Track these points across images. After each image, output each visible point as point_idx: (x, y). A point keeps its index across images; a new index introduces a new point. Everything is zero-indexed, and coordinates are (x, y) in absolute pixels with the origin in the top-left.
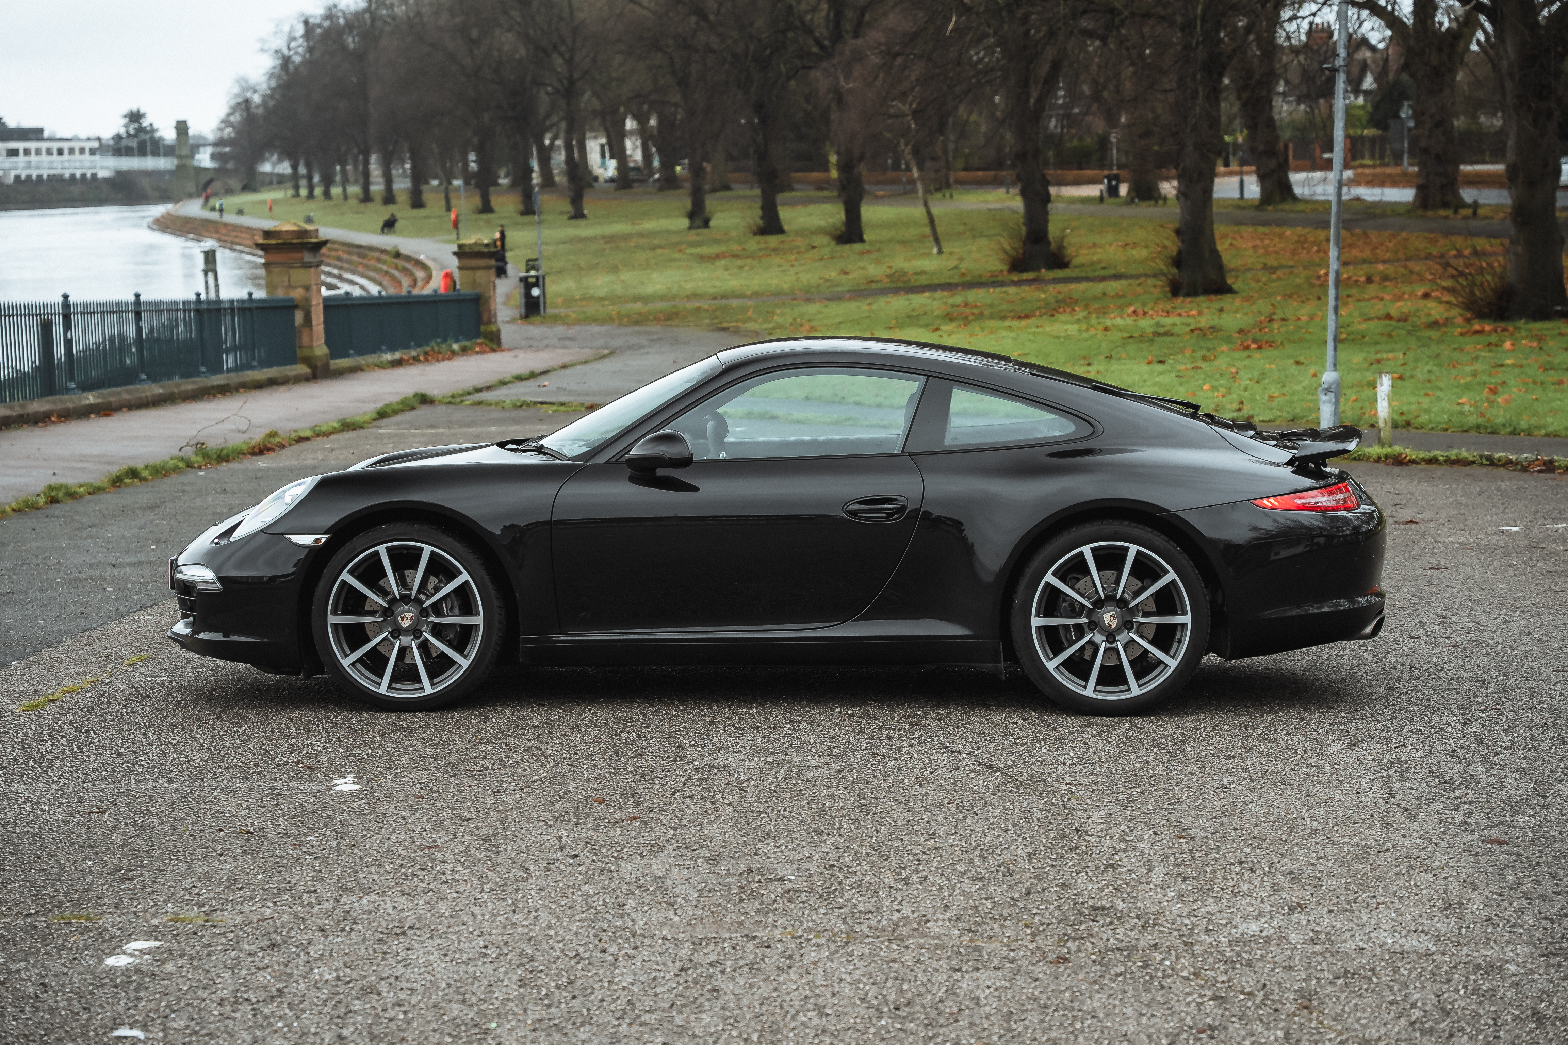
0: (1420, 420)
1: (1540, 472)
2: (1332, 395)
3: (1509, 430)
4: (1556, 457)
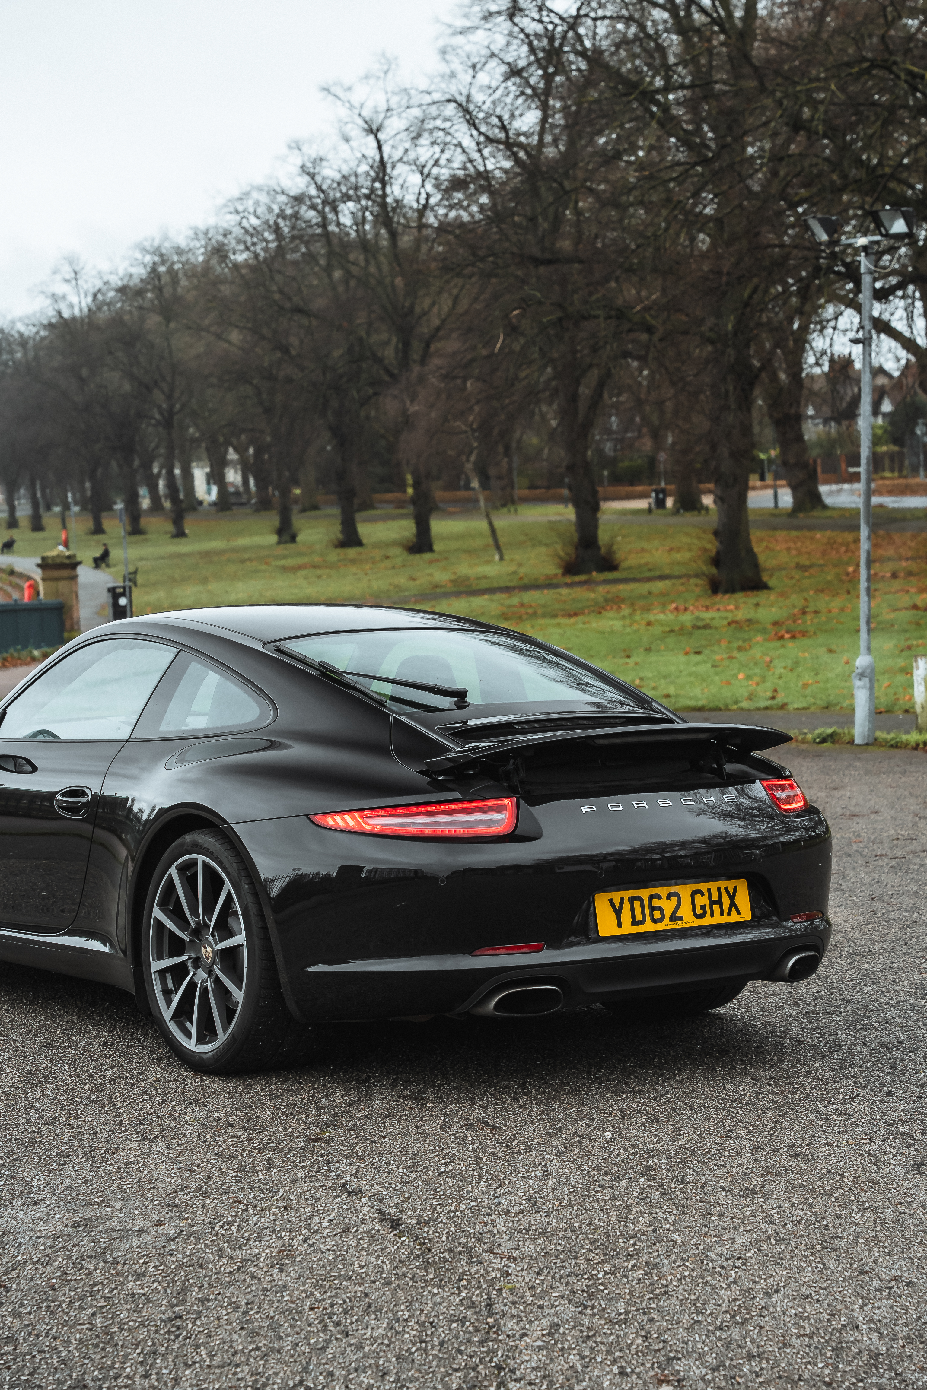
2: (867, 680)
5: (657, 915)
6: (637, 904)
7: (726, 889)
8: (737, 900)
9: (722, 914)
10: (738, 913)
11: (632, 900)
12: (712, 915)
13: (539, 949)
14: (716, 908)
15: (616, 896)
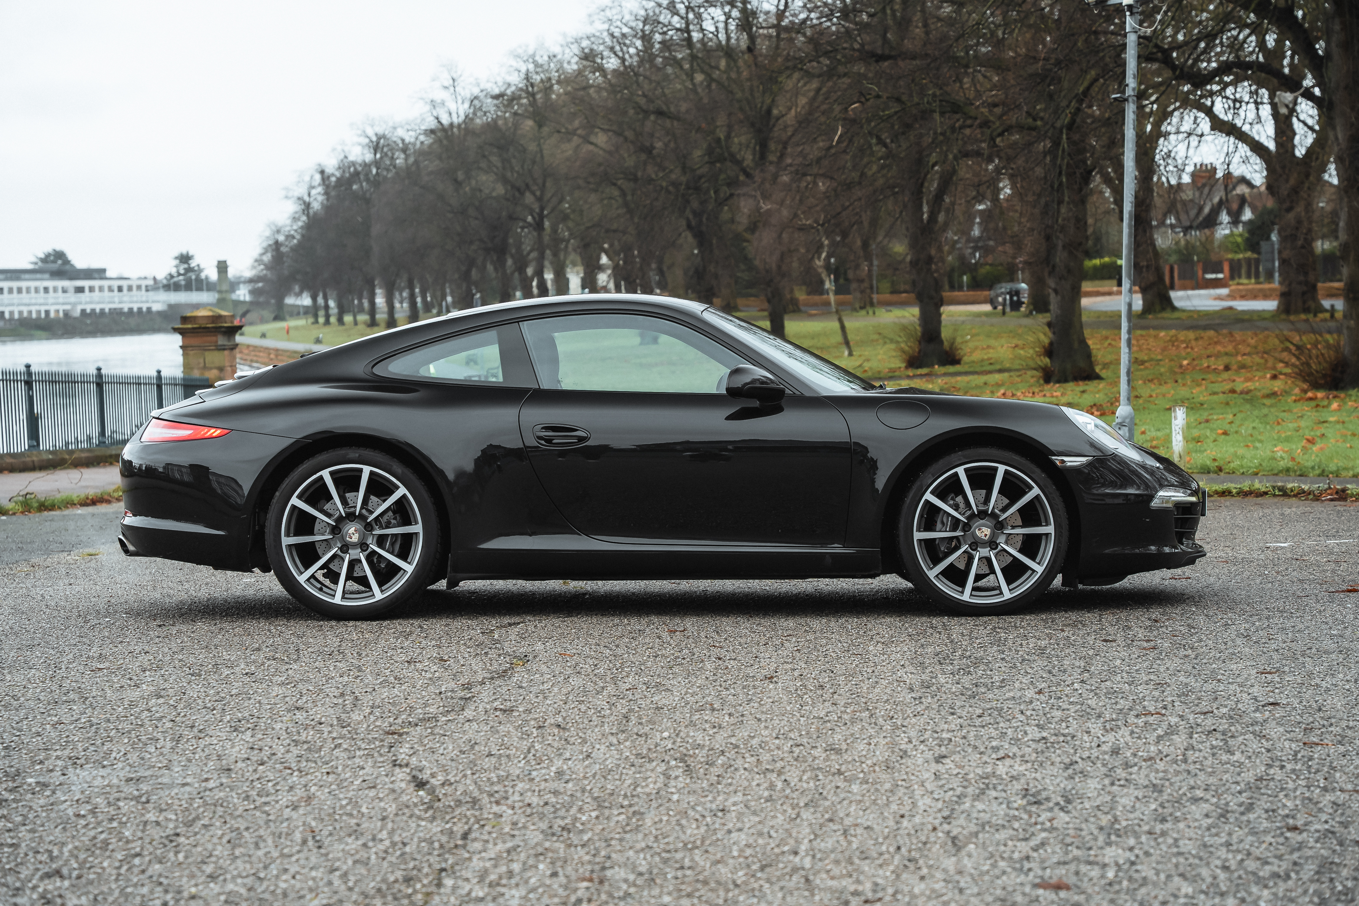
0: (1232, 465)
1: (1331, 500)
2: (1126, 429)
3: (1318, 472)
4: (1349, 486)
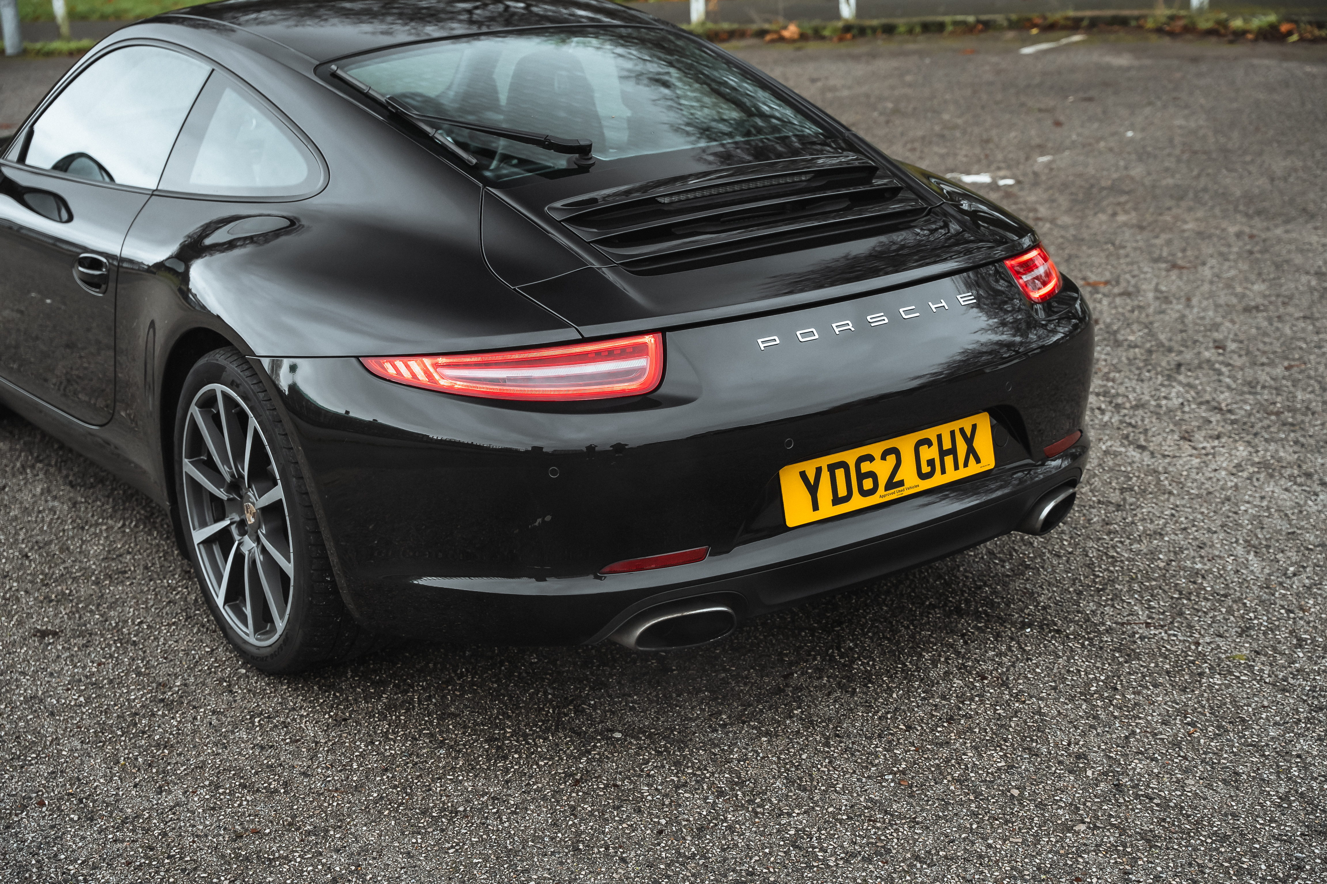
5: (868, 484)
6: (840, 473)
7: (962, 431)
8: (976, 444)
9: (956, 467)
10: (978, 460)
11: (832, 468)
12: (943, 472)
13: (698, 558)
14: (949, 460)
15: (809, 467)
